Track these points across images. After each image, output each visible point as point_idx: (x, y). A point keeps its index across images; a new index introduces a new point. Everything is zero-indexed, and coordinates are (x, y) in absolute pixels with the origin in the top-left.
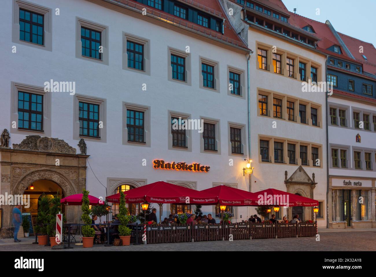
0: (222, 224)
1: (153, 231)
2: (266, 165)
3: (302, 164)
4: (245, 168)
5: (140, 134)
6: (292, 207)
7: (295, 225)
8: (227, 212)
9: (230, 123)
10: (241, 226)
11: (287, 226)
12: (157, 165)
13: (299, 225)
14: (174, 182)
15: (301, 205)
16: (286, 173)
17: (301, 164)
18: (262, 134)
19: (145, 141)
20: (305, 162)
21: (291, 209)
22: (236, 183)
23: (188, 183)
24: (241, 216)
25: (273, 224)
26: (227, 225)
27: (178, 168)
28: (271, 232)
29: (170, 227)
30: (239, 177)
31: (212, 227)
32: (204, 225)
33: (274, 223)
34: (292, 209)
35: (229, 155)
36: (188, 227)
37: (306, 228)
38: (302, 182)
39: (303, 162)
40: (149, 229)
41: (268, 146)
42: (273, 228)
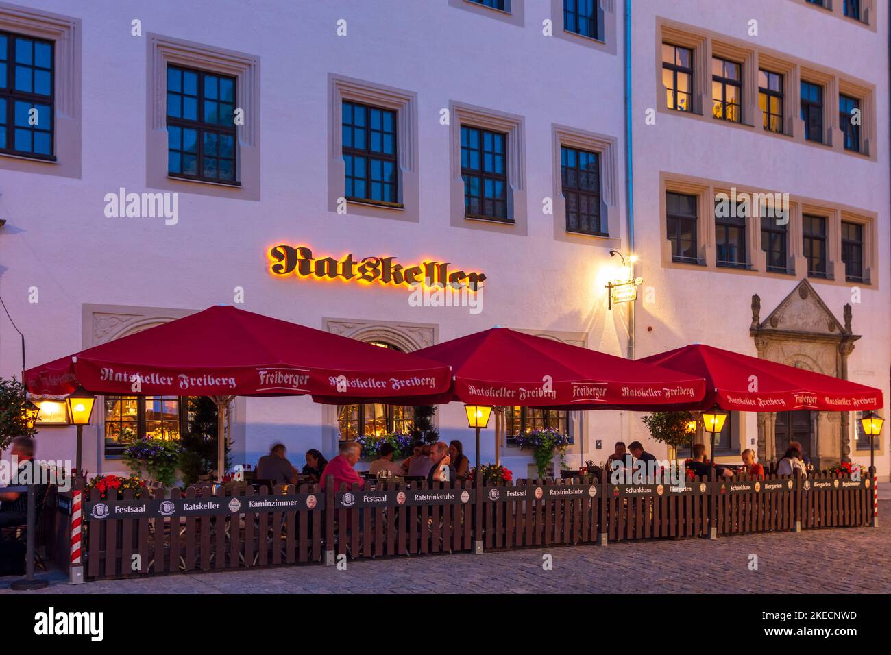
0: (474, 486)
1: (120, 520)
2: (688, 274)
3: (811, 275)
4: (613, 283)
5: (222, 156)
6: (775, 413)
7: (790, 484)
8: (549, 428)
9: (558, 131)
10: (561, 492)
11: (758, 490)
12: (283, 263)
13: (807, 484)
14: (351, 325)
15: (813, 404)
16: (756, 303)
17: (807, 275)
18: (673, 171)
19: (239, 178)
20: (820, 269)
21: (771, 420)
22: (582, 333)
23: (405, 330)
24: (599, 442)
25: (701, 480)
26: (495, 486)
27: (364, 277)
28: (689, 514)
29: (214, 499)
30: (592, 312)
31: (423, 498)
32: (386, 488)
33: (705, 477)
34: (774, 419)
35: (556, 238)
36: (309, 499)
37: (835, 493)
38: (808, 333)
39: (814, 267)
40: (100, 510)
41: (696, 215)
42: (701, 497)
